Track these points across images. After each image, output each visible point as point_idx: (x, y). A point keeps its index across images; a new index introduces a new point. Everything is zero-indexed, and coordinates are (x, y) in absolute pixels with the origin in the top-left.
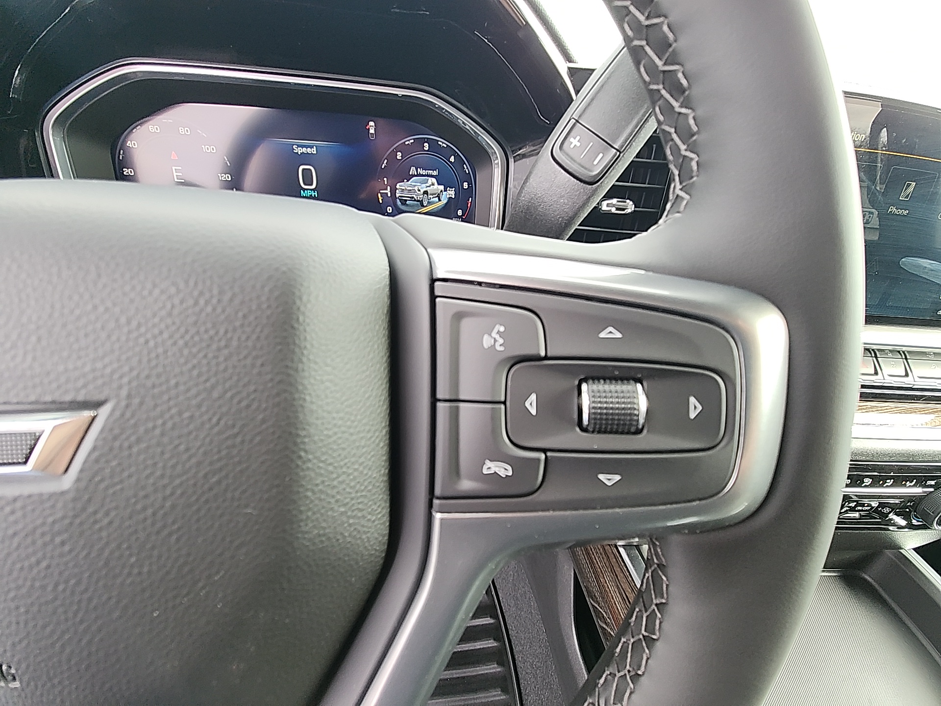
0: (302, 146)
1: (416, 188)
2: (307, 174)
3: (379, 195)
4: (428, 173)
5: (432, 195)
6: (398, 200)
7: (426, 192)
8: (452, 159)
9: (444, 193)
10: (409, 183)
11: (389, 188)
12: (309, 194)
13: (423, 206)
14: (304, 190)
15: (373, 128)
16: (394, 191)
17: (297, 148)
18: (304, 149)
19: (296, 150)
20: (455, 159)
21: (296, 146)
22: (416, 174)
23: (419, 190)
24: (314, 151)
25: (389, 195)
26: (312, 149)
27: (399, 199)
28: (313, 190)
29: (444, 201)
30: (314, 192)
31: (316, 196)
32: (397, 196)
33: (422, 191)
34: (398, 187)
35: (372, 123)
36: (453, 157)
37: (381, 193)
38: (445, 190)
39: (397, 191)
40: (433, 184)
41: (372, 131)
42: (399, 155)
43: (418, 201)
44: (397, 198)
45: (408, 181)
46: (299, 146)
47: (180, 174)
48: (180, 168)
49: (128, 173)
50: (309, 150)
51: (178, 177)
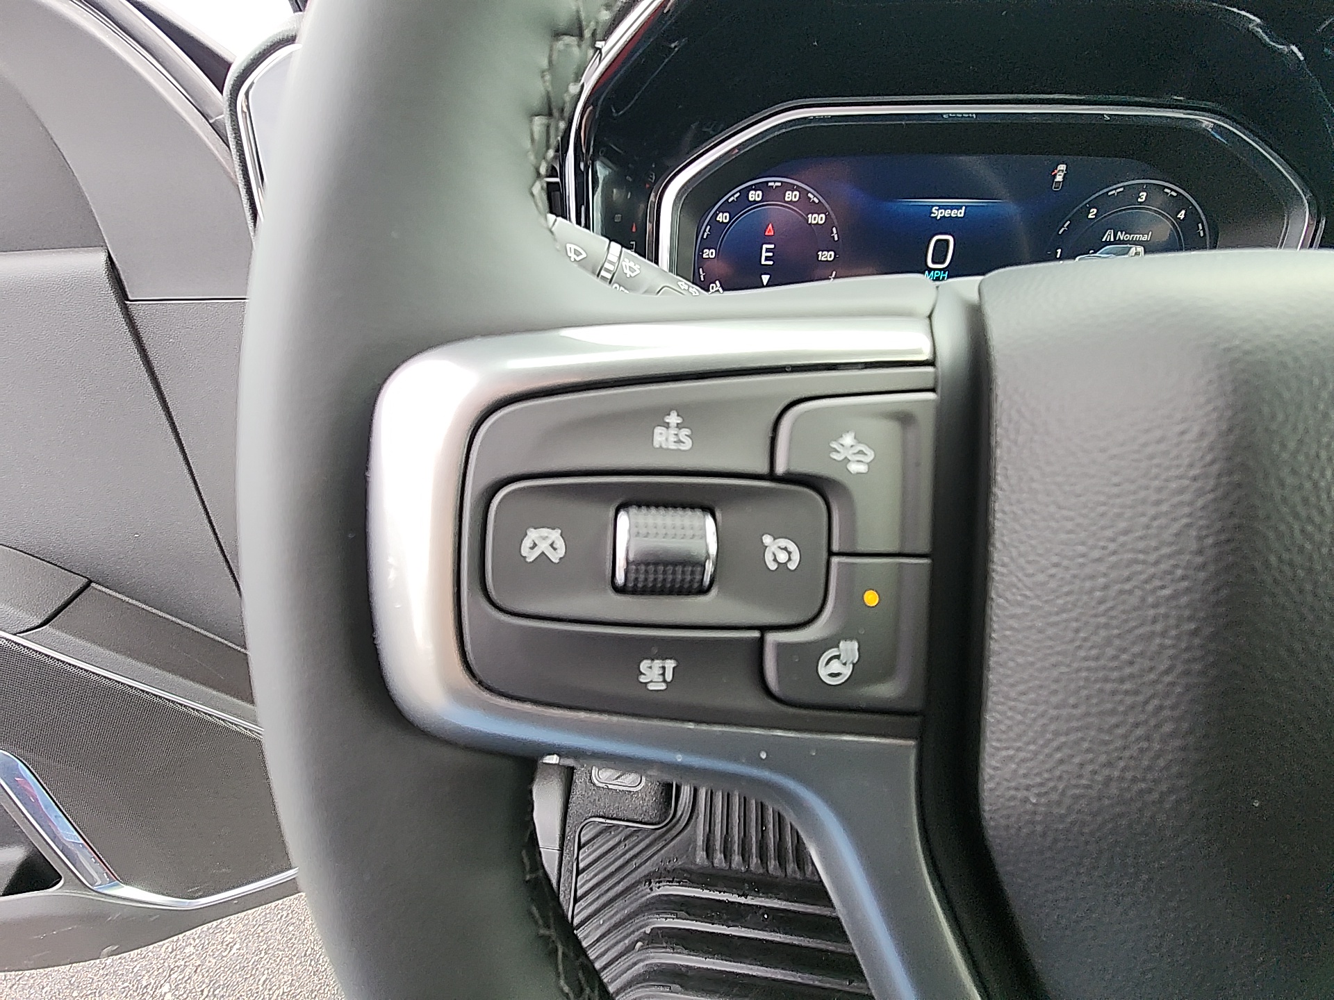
0: (945, 207)
2: (942, 247)
4: (1133, 237)
8: (1181, 214)
10: (1096, 254)
12: (936, 276)
14: (930, 270)
15: (1063, 174)
17: (938, 210)
18: (947, 211)
19: (935, 213)
20: (1185, 215)
21: (937, 208)
22: (1112, 240)
24: (961, 213)
26: (960, 211)
28: (944, 270)
30: (944, 273)
35: (1061, 167)
36: (1183, 212)
41: (1059, 178)
42: (1093, 211)
45: (1095, 252)
46: (940, 207)
47: (771, 254)
48: (772, 246)
49: (708, 255)
50: (954, 213)
51: (767, 258)
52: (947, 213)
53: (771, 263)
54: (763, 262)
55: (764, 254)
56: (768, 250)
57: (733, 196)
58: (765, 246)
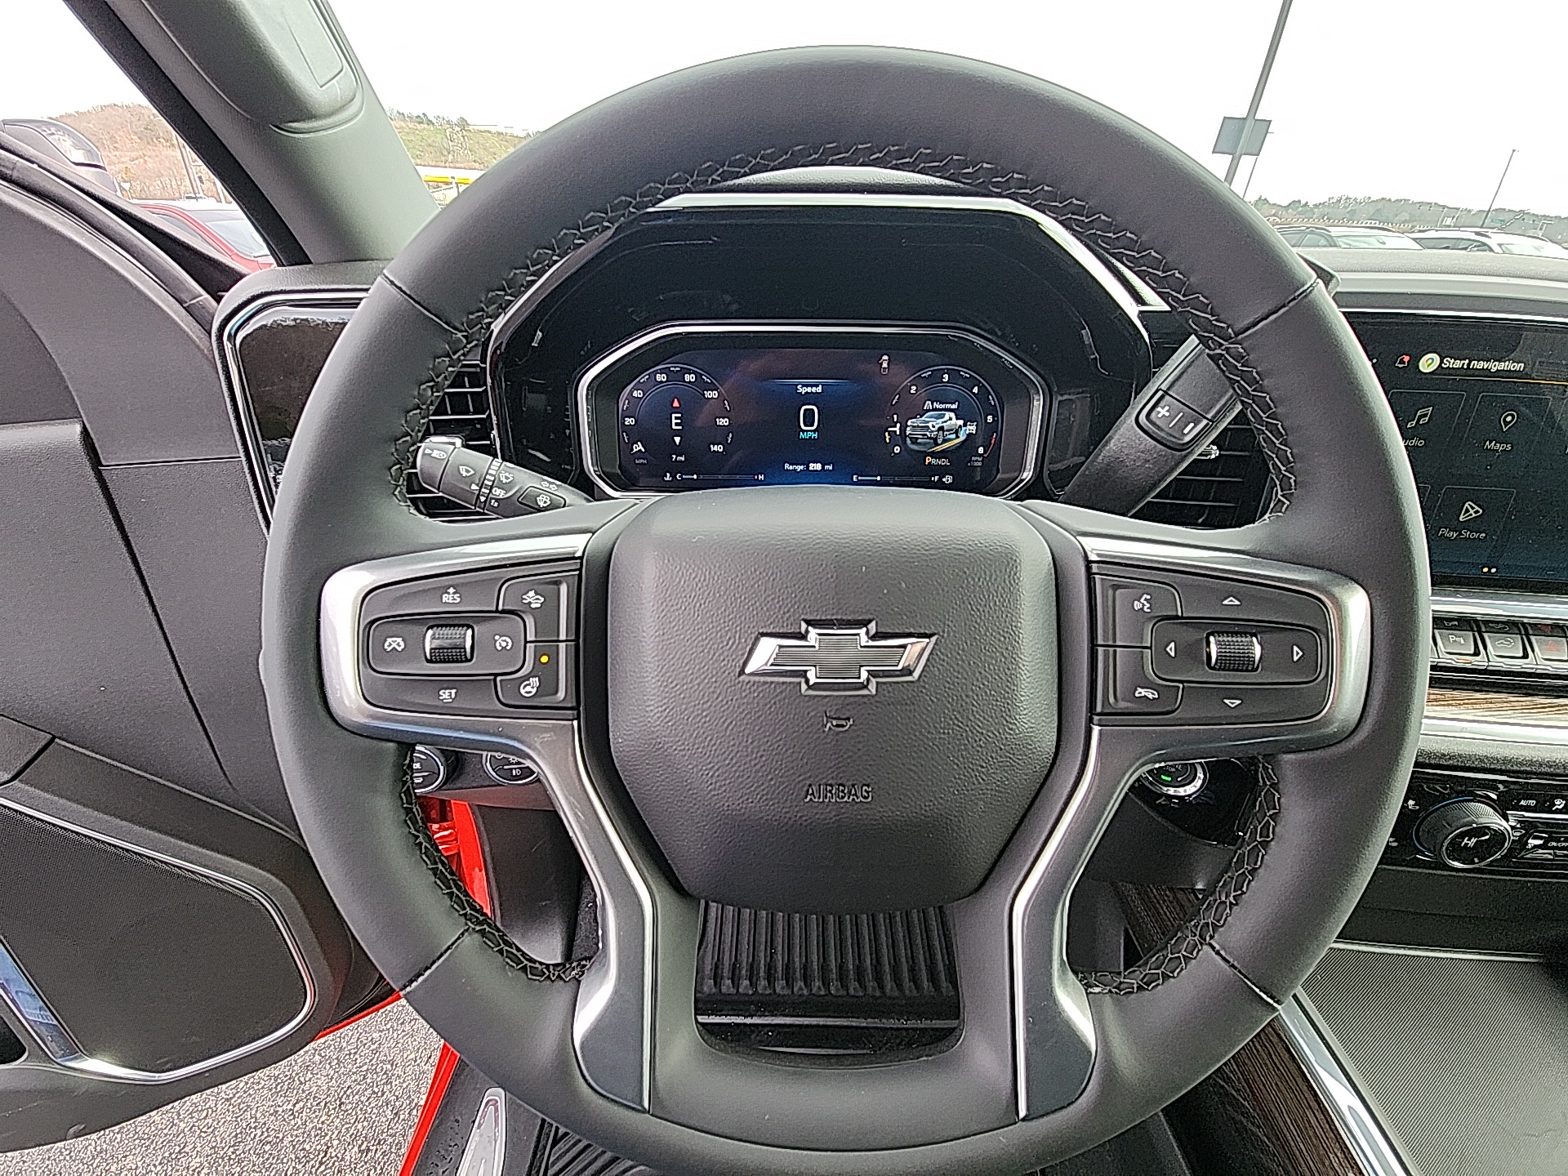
0: (807, 386)
1: (930, 425)
2: (809, 414)
3: (887, 434)
4: (945, 406)
5: (948, 430)
6: (908, 439)
7: (941, 429)
8: (975, 390)
9: (963, 428)
10: (923, 418)
11: (898, 425)
12: (808, 435)
13: (937, 445)
14: (803, 431)
15: (887, 362)
16: (903, 429)
18: (809, 388)
19: (800, 390)
20: (978, 390)
21: (801, 386)
22: (931, 408)
23: (934, 427)
24: (819, 389)
25: (898, 433)
27: (911, 438)
28: (814, 431)
29: (962, 437)
30: (815, 433)
31: (816, 438)
32: (908, 433)
33: (937, 427)
34: (909, 423)
35: (885, 357)
36: (976, 388)
37: (889, 432)
38: (965, 425)
39: (908, 429)
40: (951, 419)
41: (885, 365)
42: (914, 388)
43: (931, 438)
44: (906, 436)
45: (921, 417)
46: (803, 386)
47: (679, 421)
48: (679, 415)
49: (629, 422)
50: (814, 389)
51: (677, 424)
52: (809, 390)
53: (680, 428)
54: (674, 427)
55: (674, 421)
56: (676, 418)
57: (644, 378)
58: (674, 416)
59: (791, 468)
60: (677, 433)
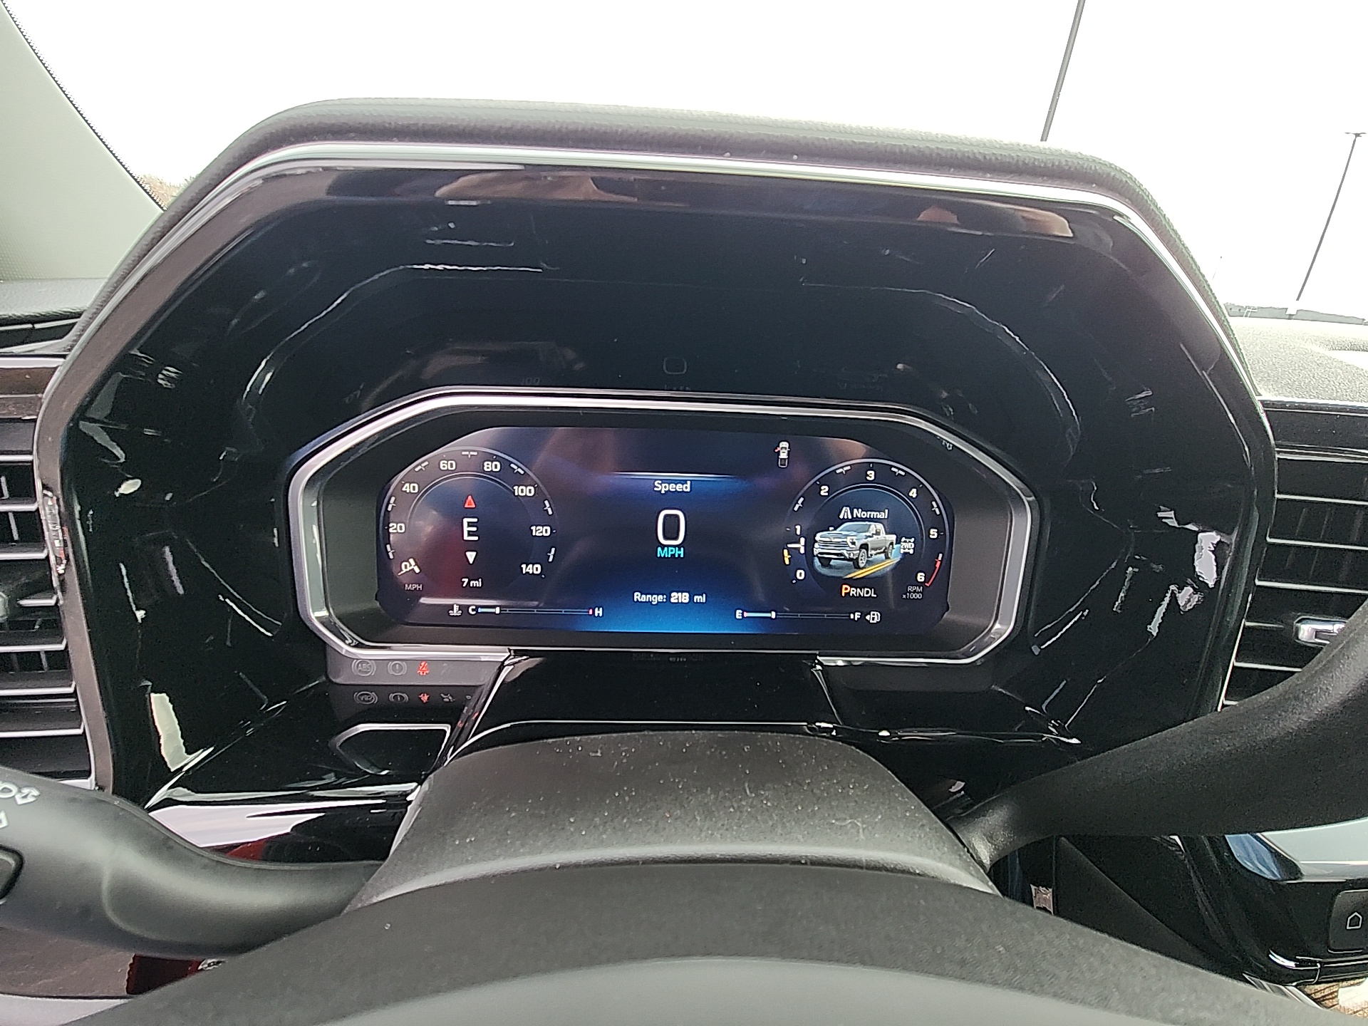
0: (669, 482)
1: (849, 540)
2: (671, 524)
3: (786, 552)
4: (870, 515)
5: (875, 549)
6: (816, 560)
7: (864, 546)
8: (913, 493)
9: (895, 546)
10: (838, 531)
11: (802, 540)
12: (670, 553)
13: (858, 568)
14: (663, 546)
15: (786, 451)
16: (810, 544)
17: (661, 484)
18: (671, 485)
19: (658, 487)
20: (917, 493)
21: (660, 482)
22: (850, 517)
23: (853, 543)
24: (687, 487)
25: (802, 551)
26: (685, 485)
27: (819, 558)
28: (679, 546)
29: (895, 559)
30: (679, 550)
31: (682, 556)
32: (815, 553)
33: (858, 544)
34: (818, 537)
35: (784, 444)
36: (914, 490)
37: (789, 549)
38: (898, 542)
39: (816, 545)
40: (878, 533)
41: (783, 455)
42: (825, 489)
43: (850, 560)
44: (814, 556)
45: (835, 529)
46: (663, 481)
47: (475, 529)
48: (475, 520)
49: (396, 529)
50: (679, 487)
51: (470, 534)
52: (672, 487)
53: (476, 538)
54: (466, 537)
55: (466, 529)
56: (470, 524)
57: (420, 465)
58: (466, 521)
59: (644, 598)
60: (470, 546)
